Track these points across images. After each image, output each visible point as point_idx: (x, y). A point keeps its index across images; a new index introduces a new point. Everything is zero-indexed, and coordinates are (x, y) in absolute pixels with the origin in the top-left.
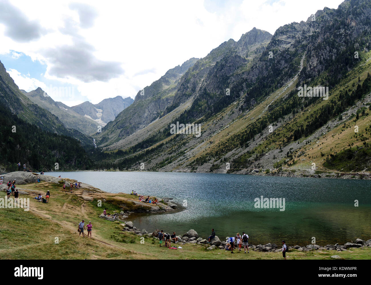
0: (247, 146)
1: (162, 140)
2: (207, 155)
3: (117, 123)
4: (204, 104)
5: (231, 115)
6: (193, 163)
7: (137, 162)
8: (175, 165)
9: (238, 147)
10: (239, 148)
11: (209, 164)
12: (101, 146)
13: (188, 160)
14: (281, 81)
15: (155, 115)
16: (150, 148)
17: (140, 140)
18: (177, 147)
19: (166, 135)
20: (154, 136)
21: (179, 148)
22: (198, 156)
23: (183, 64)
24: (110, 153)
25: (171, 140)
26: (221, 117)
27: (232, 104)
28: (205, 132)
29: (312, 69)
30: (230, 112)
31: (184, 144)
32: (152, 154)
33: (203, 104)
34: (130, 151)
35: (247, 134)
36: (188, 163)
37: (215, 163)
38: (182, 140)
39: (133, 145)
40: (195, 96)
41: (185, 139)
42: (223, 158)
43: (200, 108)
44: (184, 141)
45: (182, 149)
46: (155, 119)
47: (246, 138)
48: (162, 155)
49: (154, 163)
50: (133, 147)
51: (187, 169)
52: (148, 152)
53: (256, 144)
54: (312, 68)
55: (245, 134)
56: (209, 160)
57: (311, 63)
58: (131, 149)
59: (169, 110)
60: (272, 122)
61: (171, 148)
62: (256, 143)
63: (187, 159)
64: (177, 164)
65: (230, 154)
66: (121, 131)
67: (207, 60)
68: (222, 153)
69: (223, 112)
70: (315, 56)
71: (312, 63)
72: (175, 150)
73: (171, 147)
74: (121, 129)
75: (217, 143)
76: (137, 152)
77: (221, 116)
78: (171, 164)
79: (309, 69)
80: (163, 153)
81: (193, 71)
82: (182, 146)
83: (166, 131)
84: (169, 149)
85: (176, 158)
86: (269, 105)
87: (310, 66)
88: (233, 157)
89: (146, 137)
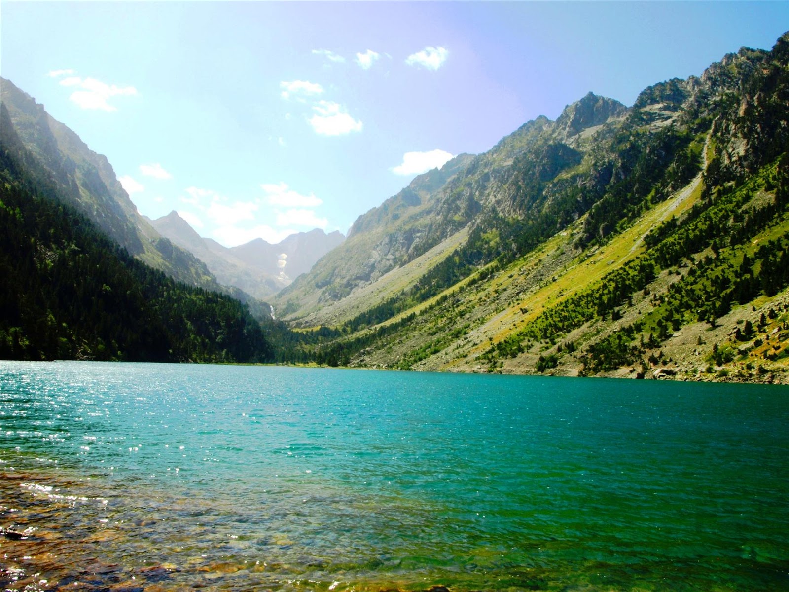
0: (617, 316)
1: (411, 307)
2: (522, 338)
3: (315, 278)
4: (494, 237)
5: (557, 257)
6: (490, 352)
7: (362, 351)
8: (448, 357)
9: (594, 320)
10: (597, 321)
11: (530, 355)
12: (285, 319)
13: (476, 347)
14: (664, 189)
15: (391, 262)
16: (387, 323)
17: (365, 309)
18: (448, 322)
19: (417, 299)
20: (393, 301)
21: (450, 322)
22: (499, 338)
23: (444, 166)
24: (305, 333)
25: (431, 308)
26: (537, 261)
27: (556, 235)
28: (505, 290)
29: (734, 162)
30: (556, 251)
31: (461, 314)
32: (393, 336)
33: (491, 237)
34: (344, 330)
35: (609, 292)
36: (479, 354)
37: (545, 354)
38: (458, 306)
39: (351, 317)
40: (473, 224)
41: (462, 304)
42: (561, 342)
43: (486, 246)
44: (462, 308)
45: (459, 326)
46: (389, 269)
47: (609, 299)
48: (414, 336)
49: (399, 352)
50: (350, 322)
51: (479, 367)
52: (383, 331)
53: (640, 313)
54: (734, 159)
55: (606, 291)
56: (529, 347)
57: (730, 150)
58: (346, 325)
59: (420, 250)
60: (667, 266)
61: (434, 323)
62: (637, 311)
63: (475, 344)
64: (453, 355)
65: (575, 333)
66: (324, 292)
67: (495, 156)
68: (557, 332)
69: (539, 251)
70: (739, 135)
71: (734, 150)
72: (442, 327)
73: (432, 322)
74: (324, 289)
75: (538, 312)
76: (358, 331)
77: (536, 258)
78: (439, 354)
79: (727, 162)
80: (416, 333)
81: (466, 176)
82: (456, 318)
83: (417, 290)
84: (431, 325)
85: (447, 343)
86: (644, 236)
87: (730, 157)
88: (585, 340)
89: (376, 301)
